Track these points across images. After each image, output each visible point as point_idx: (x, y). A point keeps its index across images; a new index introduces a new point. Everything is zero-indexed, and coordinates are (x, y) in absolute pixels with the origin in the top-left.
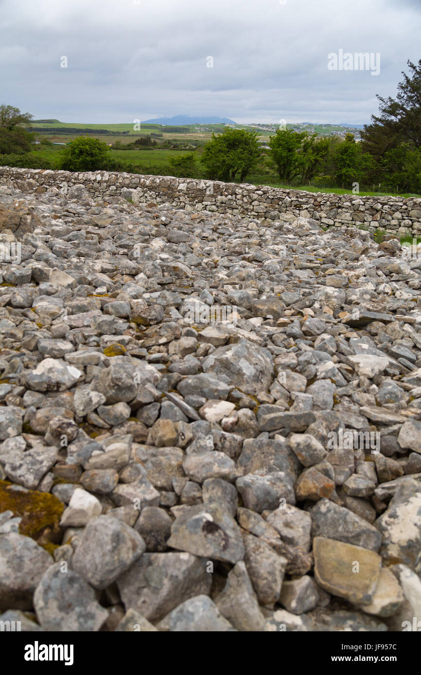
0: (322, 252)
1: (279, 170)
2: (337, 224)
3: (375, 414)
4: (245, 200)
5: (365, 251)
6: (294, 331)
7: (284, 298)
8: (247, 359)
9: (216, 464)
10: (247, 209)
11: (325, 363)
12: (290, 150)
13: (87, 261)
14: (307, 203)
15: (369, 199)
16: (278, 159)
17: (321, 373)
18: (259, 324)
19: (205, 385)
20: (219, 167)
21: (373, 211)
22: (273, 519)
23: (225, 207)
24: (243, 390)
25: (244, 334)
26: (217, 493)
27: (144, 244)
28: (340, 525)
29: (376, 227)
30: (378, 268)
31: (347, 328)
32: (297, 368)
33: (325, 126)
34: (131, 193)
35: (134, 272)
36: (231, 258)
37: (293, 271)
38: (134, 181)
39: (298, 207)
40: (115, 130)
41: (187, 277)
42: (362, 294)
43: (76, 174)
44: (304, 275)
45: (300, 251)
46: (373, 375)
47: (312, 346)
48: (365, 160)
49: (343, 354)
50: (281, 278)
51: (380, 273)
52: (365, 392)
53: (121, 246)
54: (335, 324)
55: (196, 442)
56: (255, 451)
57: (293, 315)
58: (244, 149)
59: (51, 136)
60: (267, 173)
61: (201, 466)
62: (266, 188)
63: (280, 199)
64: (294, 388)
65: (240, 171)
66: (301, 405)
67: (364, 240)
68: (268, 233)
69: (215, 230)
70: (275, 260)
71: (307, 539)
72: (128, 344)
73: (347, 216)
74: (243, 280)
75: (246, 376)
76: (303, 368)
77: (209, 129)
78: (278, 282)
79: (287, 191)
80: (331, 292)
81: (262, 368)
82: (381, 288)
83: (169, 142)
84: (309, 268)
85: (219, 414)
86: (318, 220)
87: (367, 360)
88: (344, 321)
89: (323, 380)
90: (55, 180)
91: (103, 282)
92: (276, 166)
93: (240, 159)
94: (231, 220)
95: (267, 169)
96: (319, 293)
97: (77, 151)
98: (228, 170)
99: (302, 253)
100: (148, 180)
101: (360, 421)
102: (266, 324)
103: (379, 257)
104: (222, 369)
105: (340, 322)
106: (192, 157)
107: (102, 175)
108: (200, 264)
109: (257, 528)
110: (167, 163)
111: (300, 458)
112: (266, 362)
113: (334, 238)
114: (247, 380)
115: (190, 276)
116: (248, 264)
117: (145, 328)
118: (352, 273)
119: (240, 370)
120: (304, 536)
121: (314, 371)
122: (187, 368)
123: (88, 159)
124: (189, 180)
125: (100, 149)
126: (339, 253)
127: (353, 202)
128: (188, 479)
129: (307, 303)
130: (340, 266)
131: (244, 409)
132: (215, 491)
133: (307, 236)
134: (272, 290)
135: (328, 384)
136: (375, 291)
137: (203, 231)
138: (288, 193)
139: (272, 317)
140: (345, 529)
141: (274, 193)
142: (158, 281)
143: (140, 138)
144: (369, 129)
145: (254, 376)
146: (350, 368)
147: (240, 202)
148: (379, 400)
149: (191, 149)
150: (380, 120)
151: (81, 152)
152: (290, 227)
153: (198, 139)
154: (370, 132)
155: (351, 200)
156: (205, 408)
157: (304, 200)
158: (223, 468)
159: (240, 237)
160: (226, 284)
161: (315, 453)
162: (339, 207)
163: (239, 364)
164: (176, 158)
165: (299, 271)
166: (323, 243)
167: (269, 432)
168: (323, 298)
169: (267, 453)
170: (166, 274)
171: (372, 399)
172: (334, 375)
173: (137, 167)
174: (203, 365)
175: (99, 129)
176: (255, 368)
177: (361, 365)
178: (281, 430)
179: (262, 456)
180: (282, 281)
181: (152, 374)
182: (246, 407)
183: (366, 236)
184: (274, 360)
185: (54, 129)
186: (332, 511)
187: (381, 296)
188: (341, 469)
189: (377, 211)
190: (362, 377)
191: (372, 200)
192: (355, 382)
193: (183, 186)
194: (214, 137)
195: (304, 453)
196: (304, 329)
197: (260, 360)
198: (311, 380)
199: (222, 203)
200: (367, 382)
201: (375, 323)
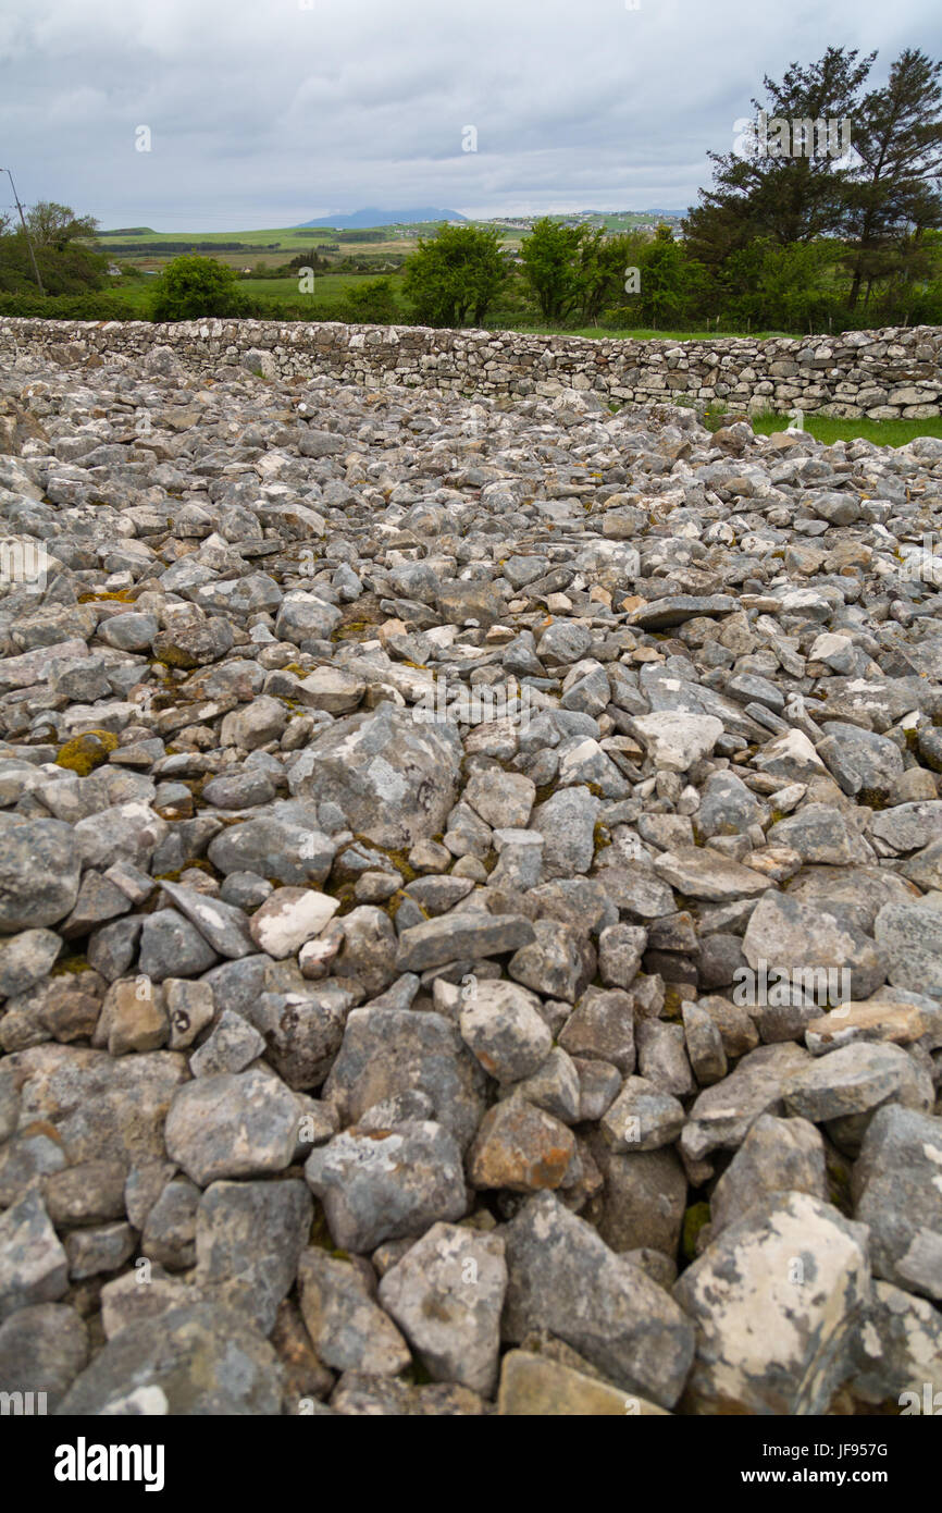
0: (601, 458)
1: (543, 303)
2: (639, 398)
3: (690, 879)
4: (472, 360)
5: (684, 453)
6: (519, 657)
7: (510, 572)
8: (389, 756)
9: (243, 1130)
10: (476, 378)
11: (579, 742)
12: (558, 262)
13: (101, 514)
14: (583, 360)
15: (695, 345)
16: (539, 280)
17: (569, 769)
18: (448, 642)
19: (270, 847)
20: (434, 300)
21: (704, 367)
22: (397, 1287)
23: (435, 376)
24: (376, 841)
25: (401, 678)
26: (235, 1233)
27: (245, 465)
28: (581, 1294)
29: (710, 399)
30: (708, 487)
31: (637, 636)
32: (515, 761)
33: (622, 215)
34: (258, 358)
35: (201, 531)
36: (420, 482)
37: (540, 504)
38: (268, 335)
39: (568, 368)
40: (255, 242)
41: (314, 535)
42: (673, 552)
43: (164, 326)
44: (560, 512)
45: (560, 460)
46: (688, 764)
47: (556, 692)
48: (691, 272)
49: (624, 709)
50: (515, 522)
51: (712, 496)
52: (669, 811)
53: (199, 472)
54: (613, 629)
55: (217, 1038)
56: (373, 1046)
57: (526, 610)
58: (477, 265)
59: (141, 259)
60: (522, 308)
61: (203, 1134)
62: (508, 334)
63: (535, 355)
64: (502, 818)
65: (472, 306)
66: (513, 869)
67: (686, 427)
68: (506, 423)
69: (403, 425)
70: (505, 484)
71: (488, 1352)
72: (127, 725)
73: (656, 381)
74: (433, 533)
75: (382, 805)
76: (528, 759)
77: (418, 232)
78: (506, 532)
79: (547, 338)
80: (608, 552)
81: (427, 773)
82: (713, 531)
83: (351, 260)
84: (572, 495)
85: (296, 934)
86: (604, 391)
87: (674, 728)
88: (632, 620)
89: (571, 789)
90: (126, 340)
91: (124, 562)
92: (538, 295)
93: (469, 284)
94: (439, 401)
95: (523, 301)
96: (584, 556)
97: (178, 284)
98: (451, 307)
99: (564, 463)
100: (293, 331)
101: (654, 897)
102: (464, 640)
103: (713, 460)
104: (331, 785)
105: (623, 622)
106: (386, 284)
107: (211, 327)
108: (352, 502)
109: (342, 1339)
110: (344, 299)
111: (486, 1066)
112: (440, 753)
113: (629, 425)
114: (385, 815)
115: (320, 531)
116: (454, 493)
117: (185, 674)
118: (657, 501)
119: (371, 787)
120: (478, 1343)
121: (552, 766)
122: (242, 791)
123: (201, 297)
124: (367, 328)
125: (219, 278)
126: (634, 458)
127: (668, 353)
128: (171, 1169)
129: (559, 580)
130: (633, 487)
131: (364, 908)
132: (230, 1224)
133: (579, 424)
134: (490, 552)
135: (582, 800)
136: (701, 539)
137: (378, 428)
138: (549, 343)
139: (476, 623)
140: (593, 1309)
141: (522, 345)
142: (245, 551)
143: (297, 255)
144: (696, 215)
145: (403, 801)
146: (636, 748)
147: (462, 365)
148: (700, 826)
149: (389, 272)
150: (715, 198)
151: (186, 286)
152: (549, 409)
153: (402, 252)
154: (701, 220)
155: (663, 349)
156: (262, 916)
157: (578, 354)
158: (260, 1144)
159: (448, 437)
160: (392, 548)
161: (525, 1051)
162: (643, 365)
163: (370, 772)
164: (358, 289)
165: (554, 503)
166: (606, 438)
167: (419, 974)
168: (592, 565)
169: (405, 1050)
170: (269, 531)
171: (685, 827)
172: (599, 774)
173: (291, 308)
174: (289, 776)
175: (226, 241)
176: (406, 779)
177: (660, 742)
178: (450, 968)
179: (392, 1059)
180: (516, 527)
181: (138, 829)
182: (370, 902)
183: (688, 418)
184: (463, 740)
185: (145, 247)
186: (563, 1240)
187: (712, 550)
188: (597, 1071)
189: (711, 368)
190: (662, 774)
191: (700, 348)
192: (646, 787)
193: (357, 341)
194: (422, 246)
195: (495, 1054)
196: (541, 650)
197: (423, 754)
198: (545, 791)
199: (430, 368)
200: (675, 780)
201: (696, 621)
